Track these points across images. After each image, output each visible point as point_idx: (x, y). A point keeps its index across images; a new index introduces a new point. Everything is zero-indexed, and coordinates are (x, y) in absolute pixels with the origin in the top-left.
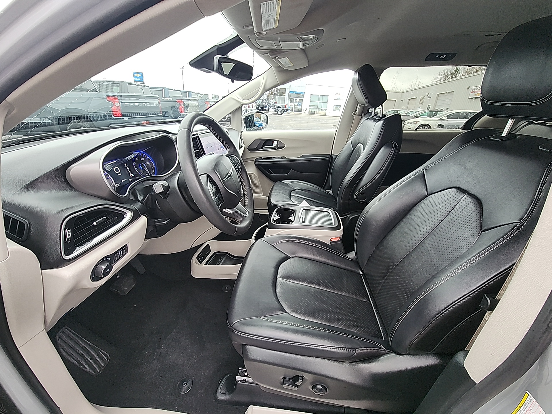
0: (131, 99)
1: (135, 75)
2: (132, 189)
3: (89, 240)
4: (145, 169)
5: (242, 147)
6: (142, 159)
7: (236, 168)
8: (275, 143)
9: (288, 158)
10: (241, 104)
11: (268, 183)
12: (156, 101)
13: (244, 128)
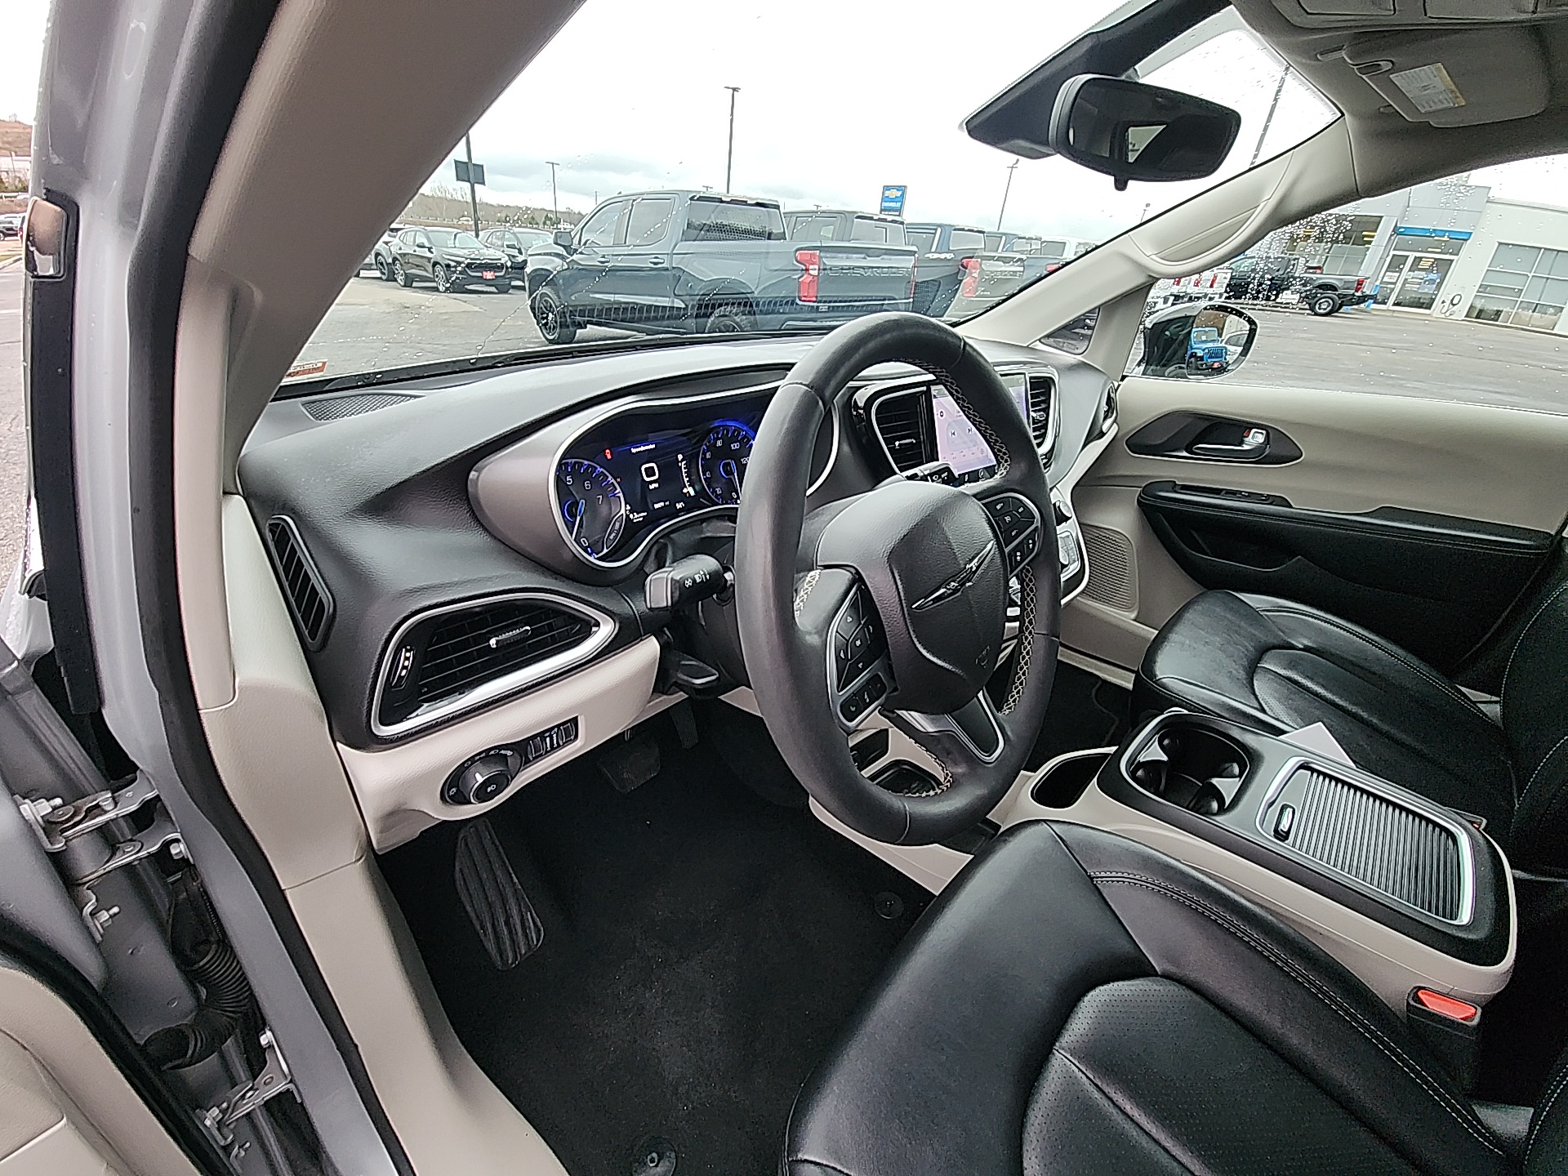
0: (851, 258)
1: (887, 193)
2: (661, 540)
3: (462, 690)
4: (732, 477)
5: (1102, 434)
6: (735, 446)
7: (1007, 550)
8: (1253, 438)
9: (1300, 506)
10: (1150, 276)
11: (1173, 584)
12: (909, 262)
13: (1139, 365)
